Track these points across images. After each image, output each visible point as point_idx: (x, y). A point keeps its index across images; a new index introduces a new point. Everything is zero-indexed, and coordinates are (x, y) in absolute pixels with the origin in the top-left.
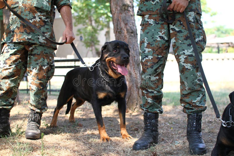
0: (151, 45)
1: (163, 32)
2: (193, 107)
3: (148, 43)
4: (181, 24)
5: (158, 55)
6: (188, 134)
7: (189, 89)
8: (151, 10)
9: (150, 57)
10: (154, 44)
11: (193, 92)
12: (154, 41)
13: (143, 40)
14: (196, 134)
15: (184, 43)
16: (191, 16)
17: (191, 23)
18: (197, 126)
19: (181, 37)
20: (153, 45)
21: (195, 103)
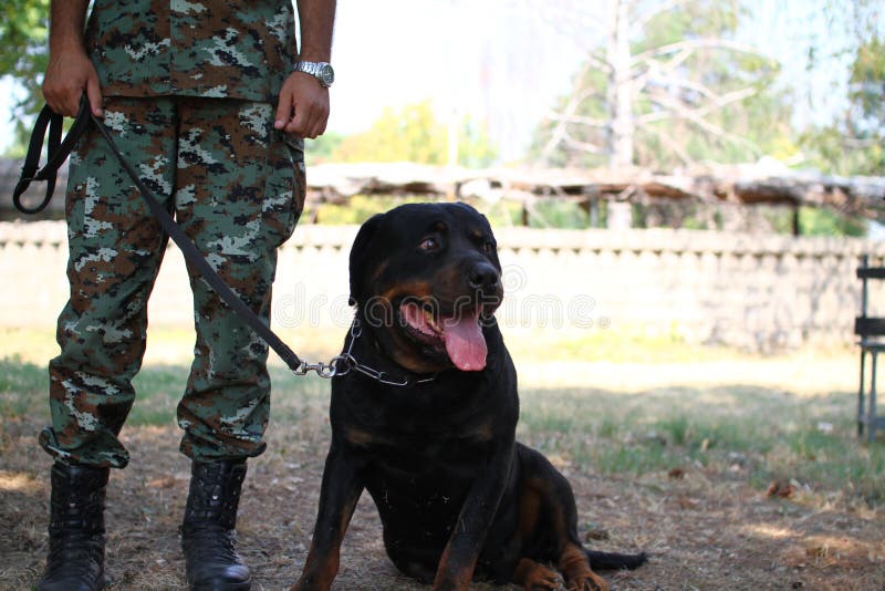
0: (112, 207)
1: (157, 166)
2: (219, 439)
3: (97, 199)
4: (224, 142)
5: (136, 247)
6: (189, 530)
7: (216, 376)
8: (124, 79)
9: (107, 254)
10: (125, 204)
11: (228, 386)
12: (125, 192)
13: (80, 187)
14: (215, 534)
15: (224, 212)
16: (260, 116)
17: (257, 141)
18: (221, 505)
19: (221, 188)
20: (117, 210)
21: (231, 426)
